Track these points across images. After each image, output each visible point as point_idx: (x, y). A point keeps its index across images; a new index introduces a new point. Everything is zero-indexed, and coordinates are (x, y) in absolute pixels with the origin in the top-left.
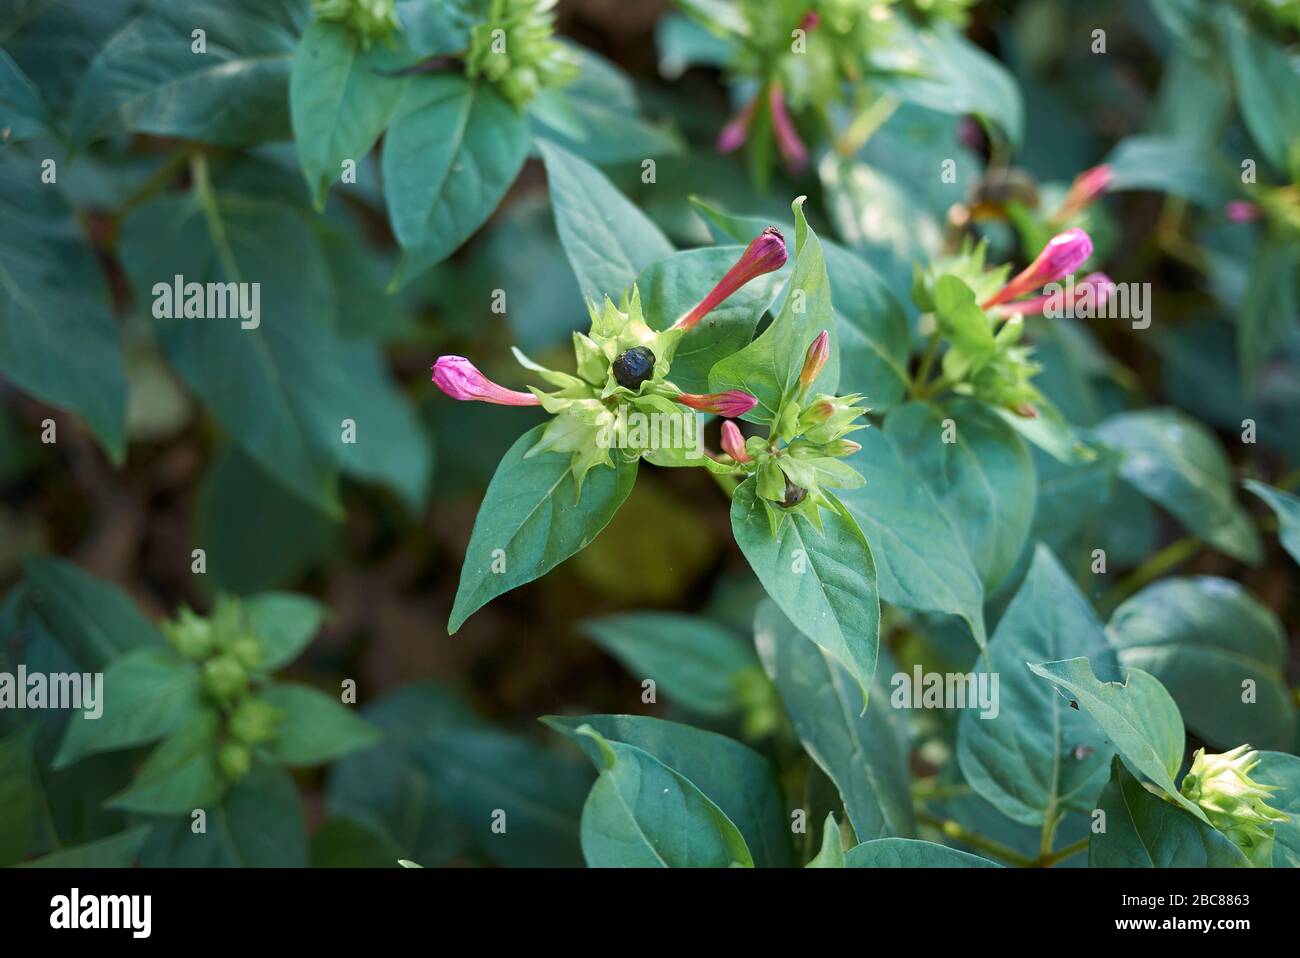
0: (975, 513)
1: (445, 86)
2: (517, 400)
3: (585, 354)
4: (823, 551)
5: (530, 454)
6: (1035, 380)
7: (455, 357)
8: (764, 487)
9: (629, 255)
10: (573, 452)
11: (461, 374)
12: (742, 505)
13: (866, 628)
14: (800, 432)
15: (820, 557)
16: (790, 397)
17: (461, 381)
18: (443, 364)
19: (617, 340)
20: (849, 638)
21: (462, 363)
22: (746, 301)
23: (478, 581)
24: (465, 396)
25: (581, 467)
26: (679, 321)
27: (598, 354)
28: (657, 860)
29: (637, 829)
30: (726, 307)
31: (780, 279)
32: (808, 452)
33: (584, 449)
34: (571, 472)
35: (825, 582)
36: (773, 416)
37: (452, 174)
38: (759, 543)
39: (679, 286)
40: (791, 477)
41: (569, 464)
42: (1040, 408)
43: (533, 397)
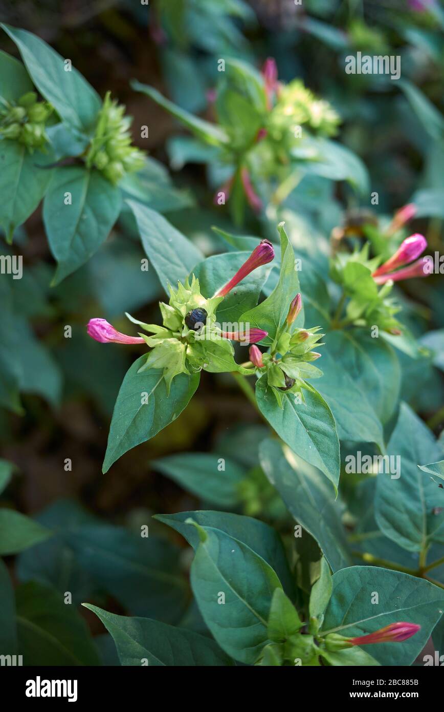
0: (373, 388)
1: (74, 173)
2: (132, 341)
3: (167, 314)
4: (305, 413)
5: (140, 371)
6: (397, 316)
7: (99, 319)
8: (272, 380)
9: (182, 260)
10: (164, 368)
11: (103, 328)
12: (261, 391)
13: (333, 453)
14: (290, 349)
15: (304, 416)
16: (282, 330)
17: (104, 332)
18: (94, 323)
19: (186, 305)
20: (325, 459)
21: (103, 322)
22: (252, 280)
23: (118, 442)
24: (105, 340)
25: (170, 376)
26: (217, 293)
27: (174, 313)
28: (231, 590)
29: (219, 574)
30: (242, 284)
31: (268, 268)
32: (293, 360)
33: (169, 366)
34: (164, 379)
35: (308, 429)
36: (272, 342)
37: (81, 220)
38: (273, 411)
39: (214, 274)
40: (287, 373)
41: (162, 375)
42: (402, 330)
43: (142, 338)
